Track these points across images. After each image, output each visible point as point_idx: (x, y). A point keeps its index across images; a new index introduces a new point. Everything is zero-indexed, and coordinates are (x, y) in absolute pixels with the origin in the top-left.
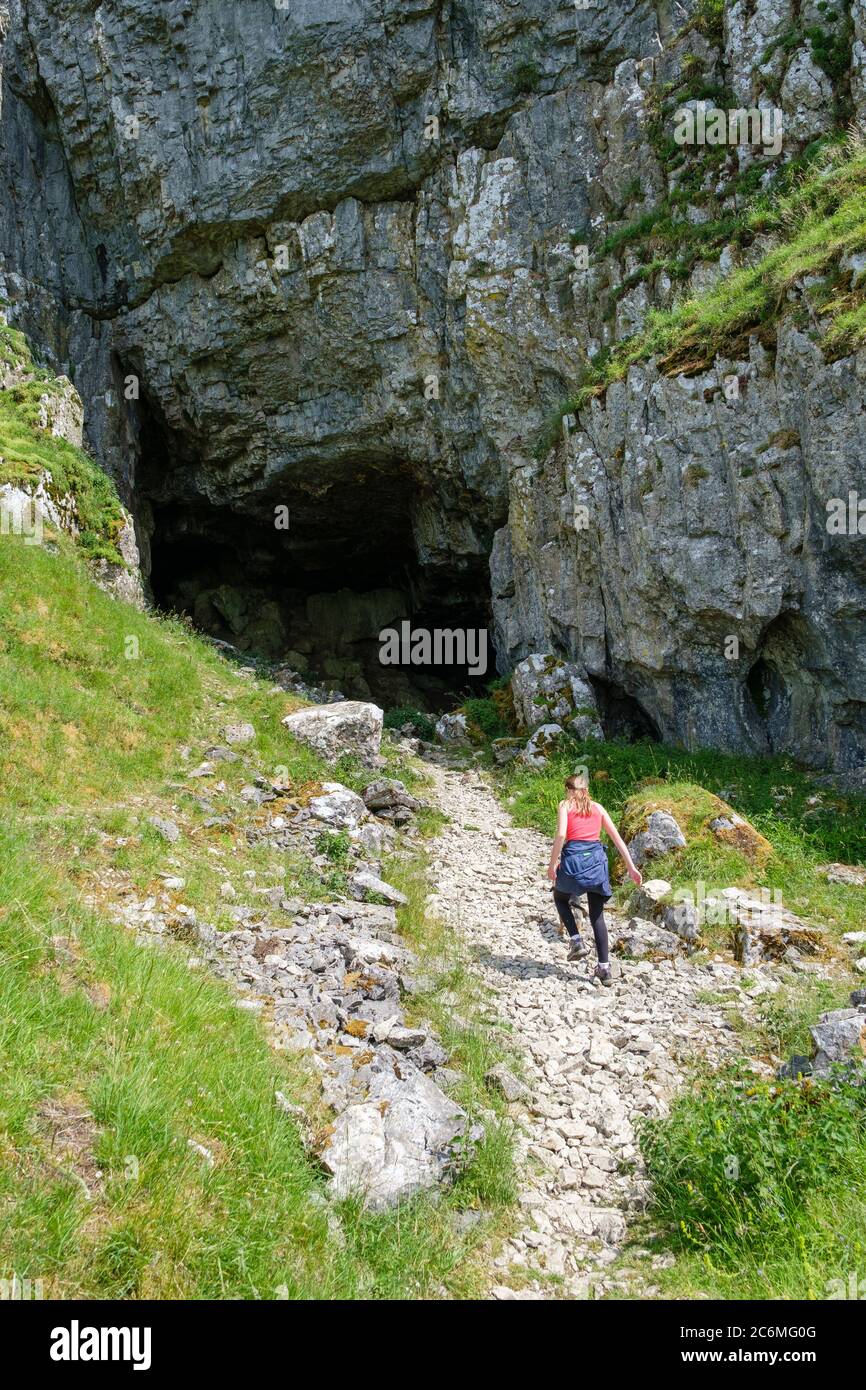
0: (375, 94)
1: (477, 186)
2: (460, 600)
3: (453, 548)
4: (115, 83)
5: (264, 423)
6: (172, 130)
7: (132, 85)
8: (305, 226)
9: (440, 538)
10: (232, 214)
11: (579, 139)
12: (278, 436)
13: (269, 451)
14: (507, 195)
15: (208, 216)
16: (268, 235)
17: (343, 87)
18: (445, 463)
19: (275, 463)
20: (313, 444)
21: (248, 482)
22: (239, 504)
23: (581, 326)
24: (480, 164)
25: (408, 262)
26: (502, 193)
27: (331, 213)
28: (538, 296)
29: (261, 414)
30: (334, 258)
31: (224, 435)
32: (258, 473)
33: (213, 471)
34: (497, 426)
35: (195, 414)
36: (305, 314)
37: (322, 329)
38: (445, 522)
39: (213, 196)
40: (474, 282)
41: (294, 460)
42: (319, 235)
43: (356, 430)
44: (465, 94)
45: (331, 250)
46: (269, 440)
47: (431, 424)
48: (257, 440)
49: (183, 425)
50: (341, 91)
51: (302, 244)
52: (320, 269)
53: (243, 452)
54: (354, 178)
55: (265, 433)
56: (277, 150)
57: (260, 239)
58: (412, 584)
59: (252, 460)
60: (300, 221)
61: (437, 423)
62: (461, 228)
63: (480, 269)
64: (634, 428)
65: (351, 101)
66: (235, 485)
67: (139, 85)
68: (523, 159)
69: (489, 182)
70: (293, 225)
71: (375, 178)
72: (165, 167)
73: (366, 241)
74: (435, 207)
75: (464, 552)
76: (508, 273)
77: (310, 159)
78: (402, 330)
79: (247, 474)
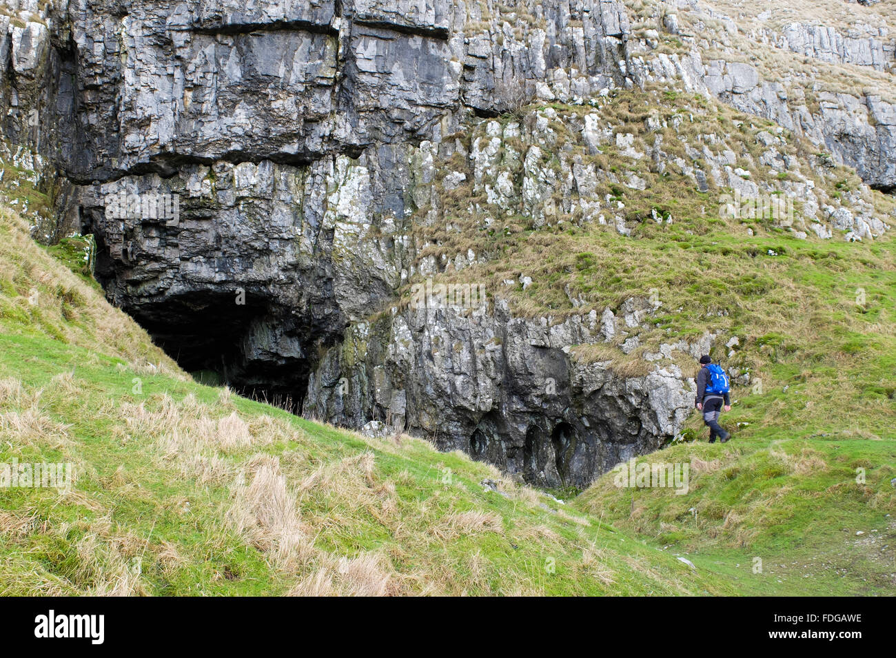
0: (295, 117)
1: (346, 177)
2: (261, 383)
3: (280, 352)
4: (129, 61)
5: (178, 265)
6: (165, 98)
7: (141, 66)
8: (239, 167)
9: (273, 345)
10: (195, 152)
11: (400, 169)
12: (186, 274)
13: (175, 281)
14: (361, 186)
15: (179, 151)
16: (214, 167)
17: (278, 108)
18: (301, 308)
19: (177, 288)
20: (211, 282)
21: (150, 296)
22: (137, 308)
23: (398, 262)
24: (348, 166)
25: (298, 201)
26: (359, 184)
27: (256, 165)
28: (376, 241)
29: (178, 260)
30: (255, 190)
31: (148, 267)
32: (161, 292)
33: (126, 287)
34: (343, 297)
35: (132, 253)
36: (228, 212)
37: (237, 223)
38: (278, 337)
39: (186, 140)
40: (340, 224)
41: (193, 290)
42: (248, 176)
43: (246, 280)
44: (343, 130)
45: (254, 186)
46: (177, 275)
47: (297, 288)
48: (170, 273)
49: (121, 257)
50: (276, 110)
51: (236, 178)
52: (245, 193)
53: (156, 278)
54: (274, 152)
55: (176, 271)
56: (231, 127)
57: (208, 167)
58: (225, 368)
59: (161, 284)
60: (236, 164)
61: (302, 287)
62: (335, 195)
63: (343, 218)
64: (430, 322)
65: (281, 117)
66: (141, 296)
67: (145, 67)
68: (372, 171)
69: (352, 176)
70: (231, 165)
71: (286, 155)
72: (156, 117)
73: (274, 184)
74: (318, 178)
75: (285, 355)
76: (360, 225)
77: (250, 136)
78: (291, 236)
79: (153, 292)
